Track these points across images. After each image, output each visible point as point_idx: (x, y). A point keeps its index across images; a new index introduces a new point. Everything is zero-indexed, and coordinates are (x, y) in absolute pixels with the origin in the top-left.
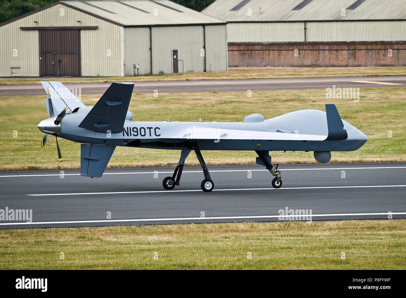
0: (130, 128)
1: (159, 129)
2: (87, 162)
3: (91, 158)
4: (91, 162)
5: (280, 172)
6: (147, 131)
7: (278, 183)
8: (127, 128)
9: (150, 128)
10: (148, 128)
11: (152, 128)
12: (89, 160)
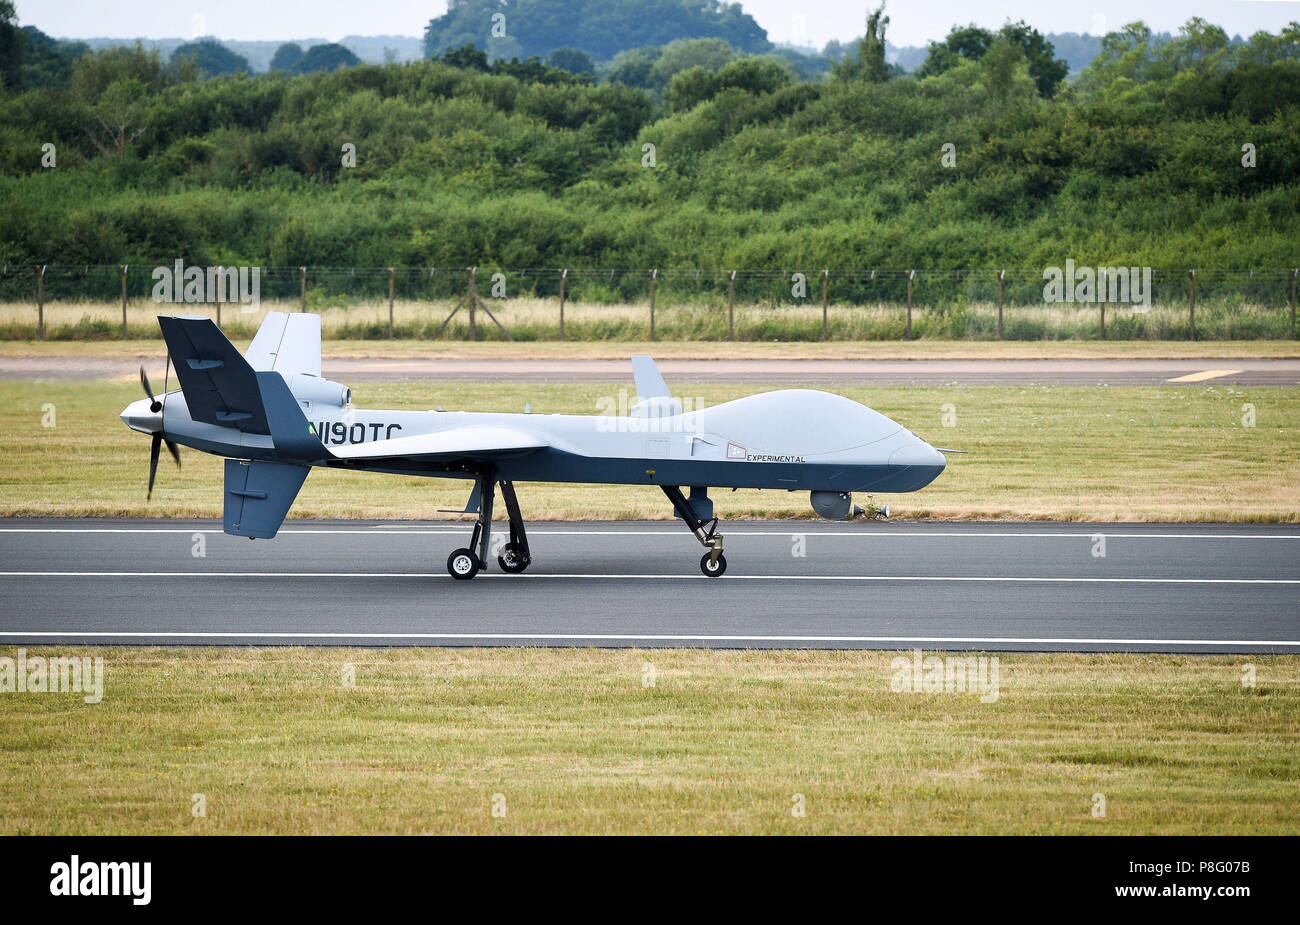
0: (328, 424)
1: (400, 428)
2: (238, 502)
3: (249, 491)
4: (247, 504)
5: (721, 538)
6: (370, 431)
7: (713, 565)
8: (321, 424)
9: (376, 426)
10: (371, 425)
11: (382, 425)
12: (243, 496)
